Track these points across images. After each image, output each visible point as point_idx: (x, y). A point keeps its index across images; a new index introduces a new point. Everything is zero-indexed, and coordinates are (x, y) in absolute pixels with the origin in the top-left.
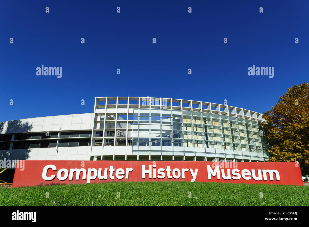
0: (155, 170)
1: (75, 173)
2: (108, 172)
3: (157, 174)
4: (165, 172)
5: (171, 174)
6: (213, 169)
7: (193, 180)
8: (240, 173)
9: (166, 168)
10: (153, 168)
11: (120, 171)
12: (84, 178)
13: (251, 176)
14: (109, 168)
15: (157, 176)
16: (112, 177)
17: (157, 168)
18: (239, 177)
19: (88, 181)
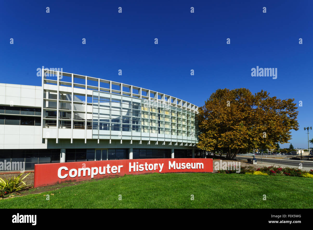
0: (137, 166)
1: (82, 171)
2: (106, 169)
3: (139, 168)
4: (144, 167)
5: (148, 168)
6: (172, 163)
7: (160, 171)
8: (185, 165)
9: (144, 164)
10: (136, 164)
11: (114, 168)
12: (89, 174)
13: (191, 167)
14: (106, 166)
15: (139, 169)
16: (109, 172)
17: (139, 164)
18: (184, 168)
19: (92, 177)
